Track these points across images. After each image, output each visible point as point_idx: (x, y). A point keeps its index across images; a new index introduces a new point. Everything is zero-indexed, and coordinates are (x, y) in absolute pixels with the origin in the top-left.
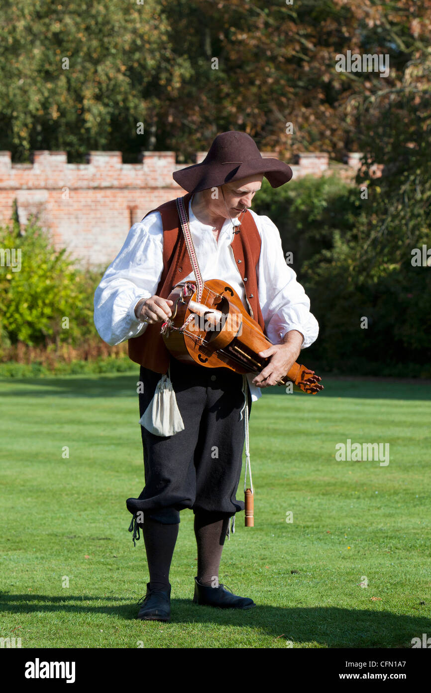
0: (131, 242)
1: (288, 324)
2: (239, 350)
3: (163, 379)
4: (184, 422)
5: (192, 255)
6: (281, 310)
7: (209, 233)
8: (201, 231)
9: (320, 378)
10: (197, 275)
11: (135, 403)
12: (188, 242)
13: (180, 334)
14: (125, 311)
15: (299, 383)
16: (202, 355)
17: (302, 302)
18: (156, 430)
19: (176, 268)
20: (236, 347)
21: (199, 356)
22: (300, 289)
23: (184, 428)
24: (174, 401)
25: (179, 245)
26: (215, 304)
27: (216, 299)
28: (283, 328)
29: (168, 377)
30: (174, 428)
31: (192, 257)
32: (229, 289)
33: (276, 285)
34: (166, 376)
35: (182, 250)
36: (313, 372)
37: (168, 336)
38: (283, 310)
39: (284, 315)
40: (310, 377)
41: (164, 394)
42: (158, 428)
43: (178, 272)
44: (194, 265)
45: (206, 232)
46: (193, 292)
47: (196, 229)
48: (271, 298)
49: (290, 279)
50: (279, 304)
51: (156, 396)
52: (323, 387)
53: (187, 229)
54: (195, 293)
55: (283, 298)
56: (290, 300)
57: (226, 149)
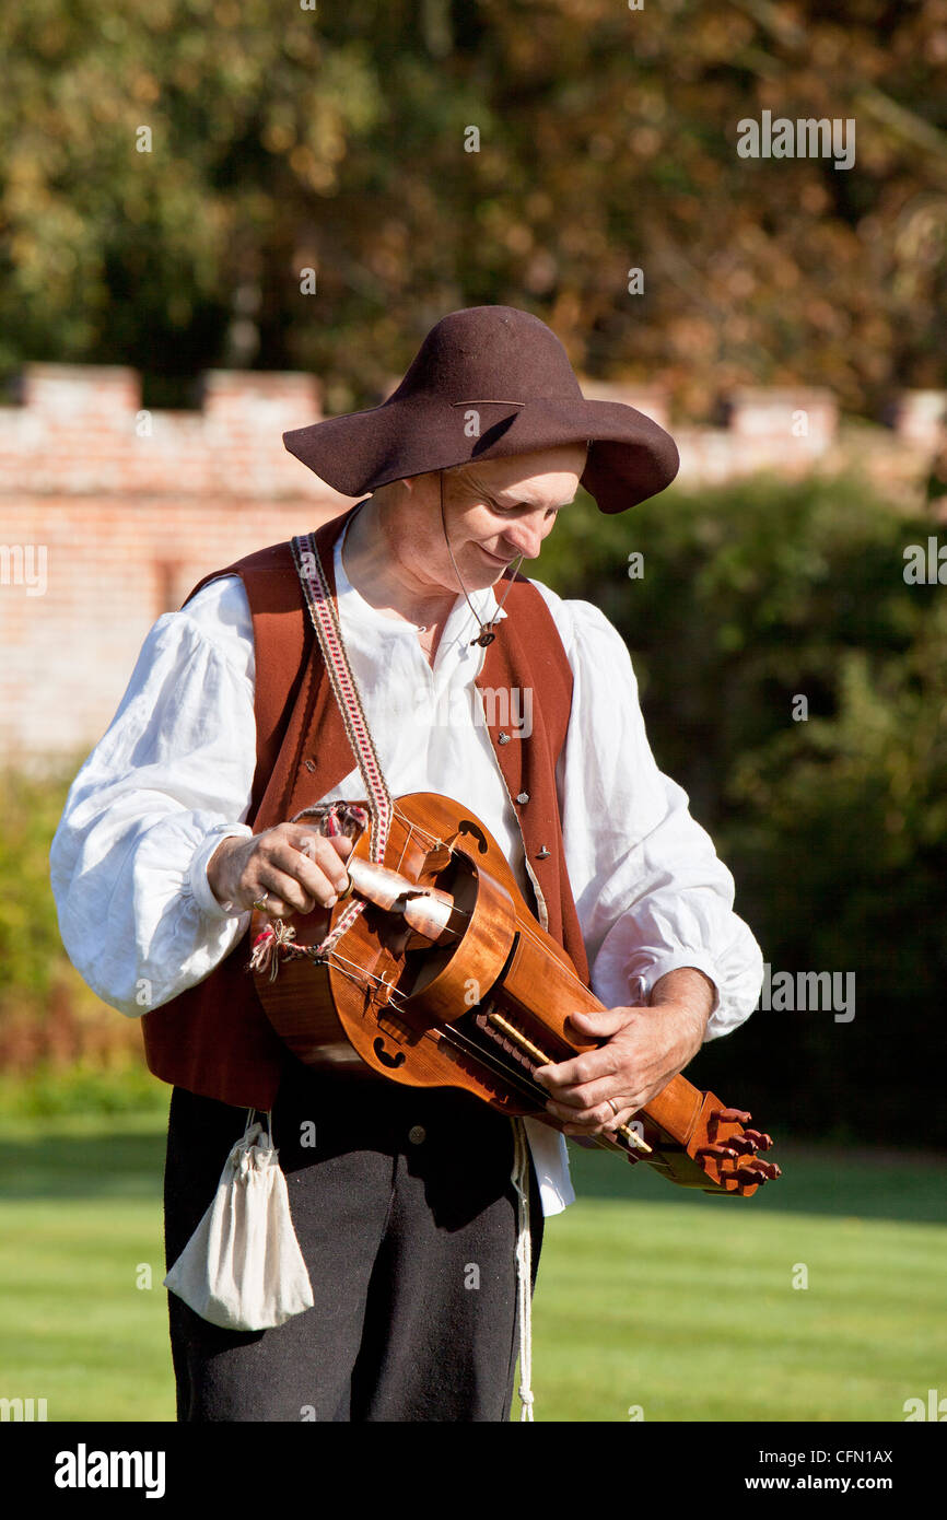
0: (153, 673)
1: (670, 948)
2: (508, 1026)
3: (249, 1134)
4: (312, 1280)
5: (350, 713)
6: (644, 901)
7: (406, 644)
8: (381, 640)
9: (768, 1138)
10: (369, 775)
11: (150, 1222)
12: (338, 673)
13: (317, 964)
14: (176, 882)
15: (701, 1153)
16: (385, 1039)
17: (708, 883)
18: (219, 1307)
19: (298, 762)
20: (498, 1017)
21: (378, 1044)
22: (700, 842)
23: (311, 1303)
24: (281, 1209)
25: (307, 682)
26: (429, 873)
27: (434, 855)
28: (647, 961)
29: (265, 1129)
30: (278, 1302)
31: (352, 720)
32: (471, 827)
33: (621, 824)
34: (258, 1126)
35: (317, 695)
36: (746, 1116)
37: (273, 978)
38: (652, 901)
39: (657, 917)
40: (735, 1132)
41: (250, 1187)
42: (224, 1301)
43: (302, 769)
44: (360, 746)
45: (398, 642)
46: (360, 829)
47: (362, 633)
48: (606, 868)
49: (665, 809)
50: (636, 886)
51: (222, 1190)
52: (777, 1169)
53: (333, 631)
54: (367, 830)
55: (648, 865)
56: (673, 873)
57: (473, 358)
